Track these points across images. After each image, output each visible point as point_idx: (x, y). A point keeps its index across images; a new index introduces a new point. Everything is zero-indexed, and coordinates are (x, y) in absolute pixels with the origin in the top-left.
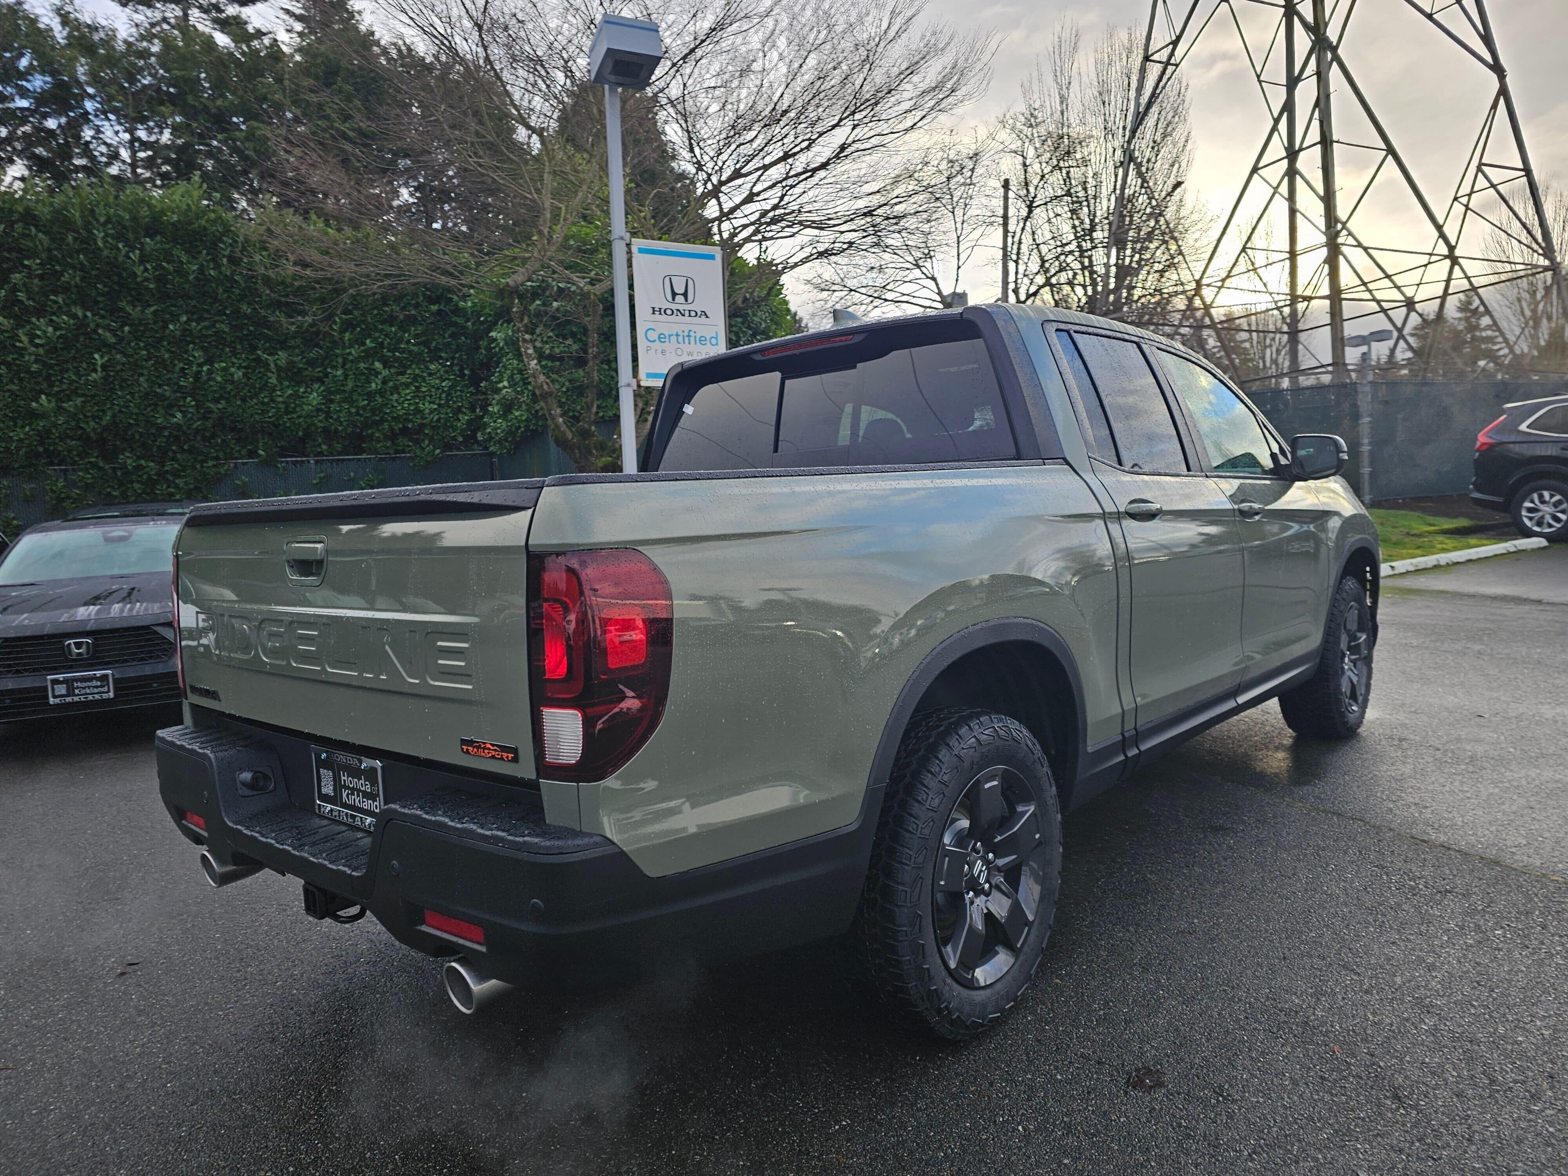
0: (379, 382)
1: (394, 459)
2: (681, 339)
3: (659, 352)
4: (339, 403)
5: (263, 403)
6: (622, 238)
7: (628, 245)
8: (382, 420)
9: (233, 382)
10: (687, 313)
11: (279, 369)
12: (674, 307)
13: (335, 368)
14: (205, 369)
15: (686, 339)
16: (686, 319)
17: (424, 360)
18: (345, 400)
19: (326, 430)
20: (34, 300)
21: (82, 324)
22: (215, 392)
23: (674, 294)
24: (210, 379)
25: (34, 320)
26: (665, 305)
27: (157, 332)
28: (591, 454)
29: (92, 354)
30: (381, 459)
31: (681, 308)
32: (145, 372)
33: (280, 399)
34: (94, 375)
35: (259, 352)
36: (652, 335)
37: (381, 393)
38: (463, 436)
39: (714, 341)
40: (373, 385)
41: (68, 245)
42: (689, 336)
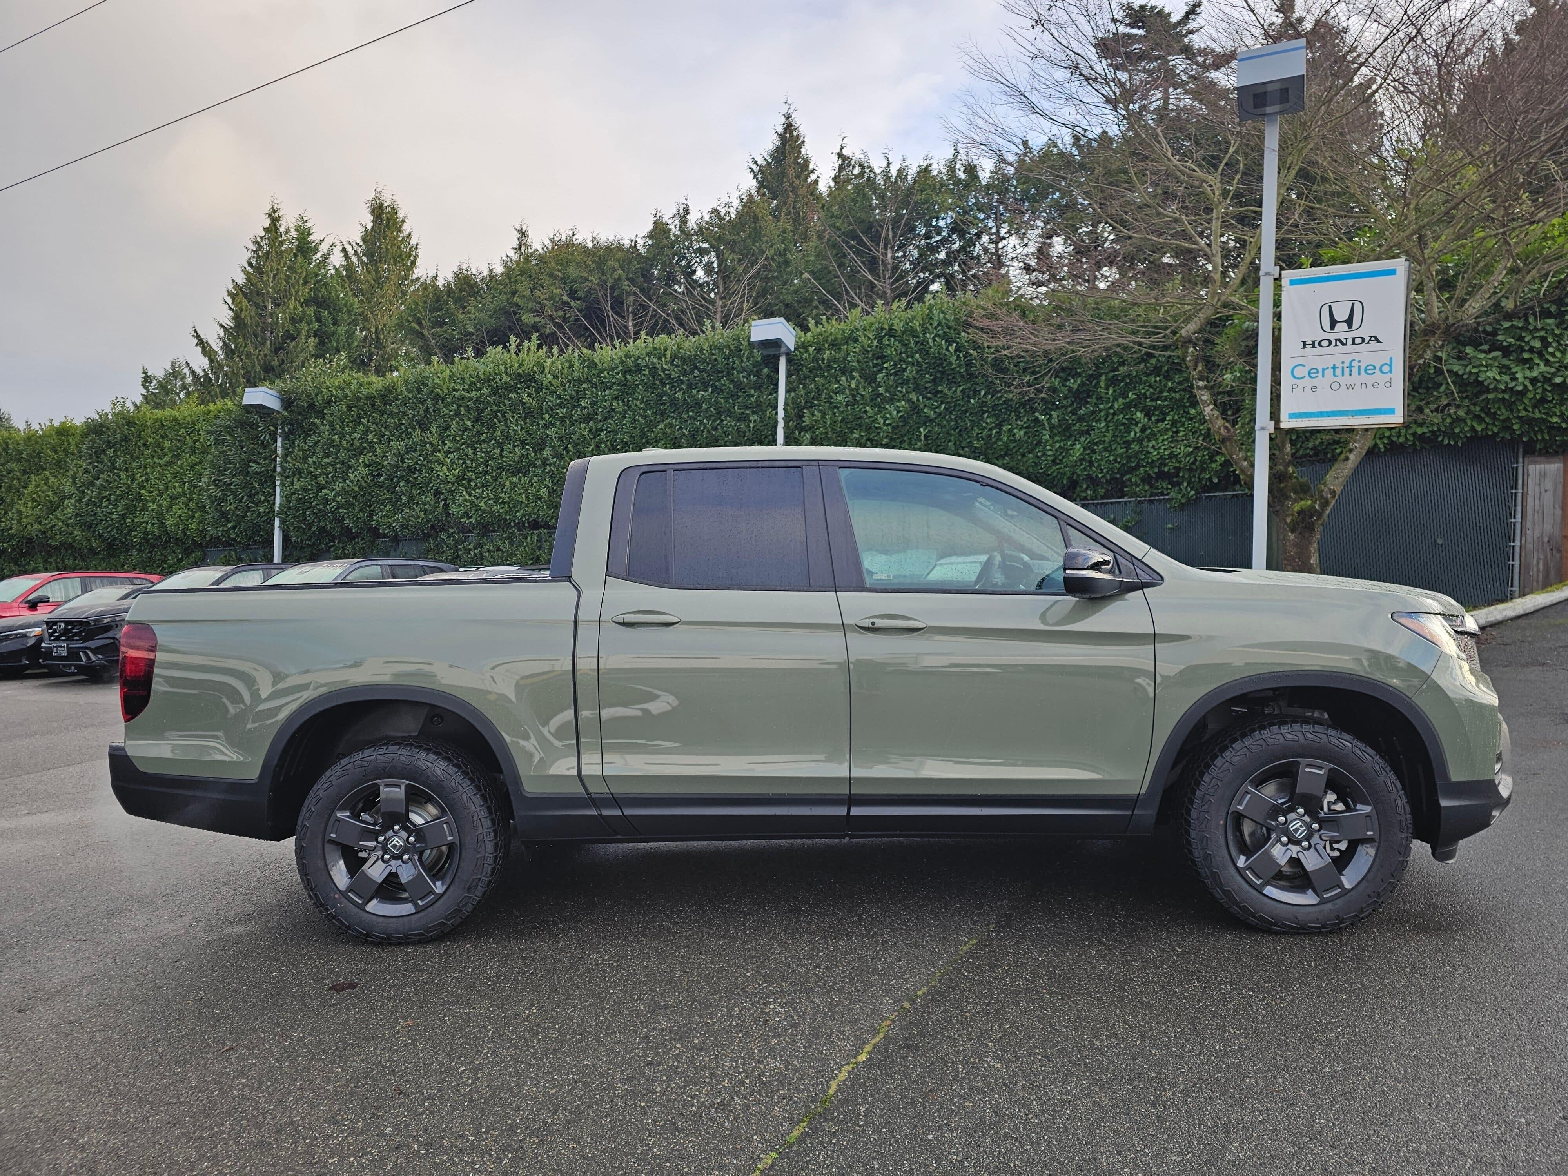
0: (1137, 430)
1: (1151, 502)
2: (1338, 372)
3: (1308, 389)
4: (1100, 453)
5: (1037, 457)
6: (1268, 274)
7: (1278, 280)
8: (1138, 466)
9: (1015, 441)
10: (1350, 341)
11: (1052, 427)
12: (1332, 337)
13: (1099, 421)
14: (994, 431)
15: (1347, 371)
16: (1349, 347)
17: (1185, 406)
18: (1106, 449)
19: (1089, 477)
20: (889, 392)
21: (915, 408)
22: (1001, 450)
23: (1333, 322)
24: (998, 440)
25: (887, 406)
26: (1320, 336)
27: (963, 406)
28: (1288, 498)
29: (919, 428)
30: (1140, 502)
31: (1342, 337)
32: (952, 438)
33: (1050, 453)
34: (919, 444)
35: (1037, 414)
36: (1300, 372)
37: (1140, 441)
38: (1218, 478)
39: (1386, 369)
40: (1132, 434)
41: (911, 348)
42: (1350, 367)
